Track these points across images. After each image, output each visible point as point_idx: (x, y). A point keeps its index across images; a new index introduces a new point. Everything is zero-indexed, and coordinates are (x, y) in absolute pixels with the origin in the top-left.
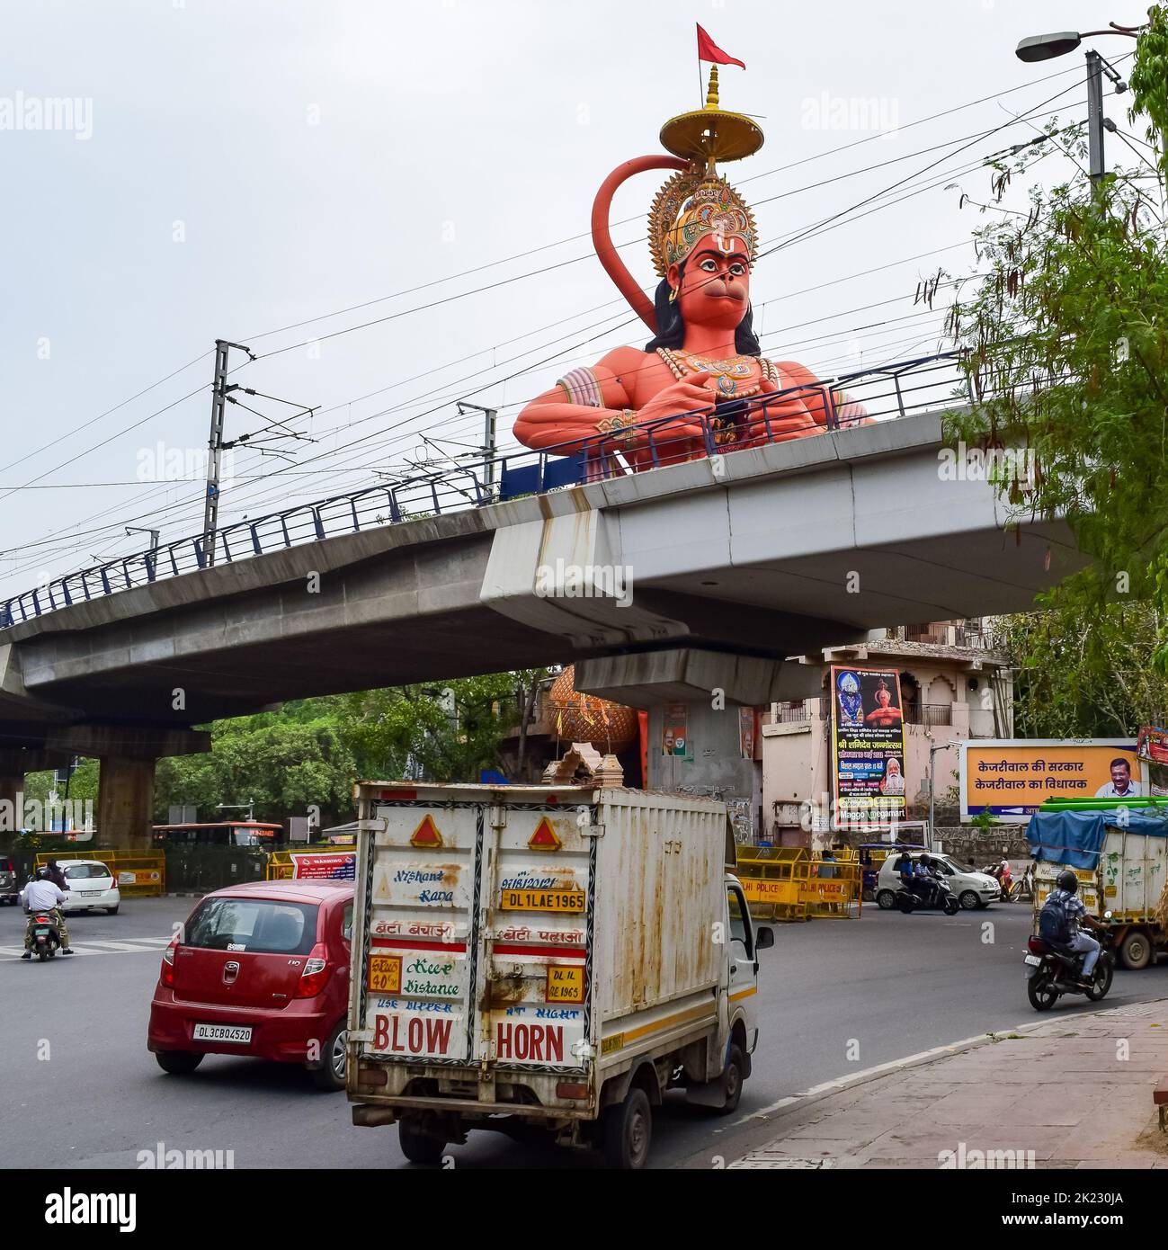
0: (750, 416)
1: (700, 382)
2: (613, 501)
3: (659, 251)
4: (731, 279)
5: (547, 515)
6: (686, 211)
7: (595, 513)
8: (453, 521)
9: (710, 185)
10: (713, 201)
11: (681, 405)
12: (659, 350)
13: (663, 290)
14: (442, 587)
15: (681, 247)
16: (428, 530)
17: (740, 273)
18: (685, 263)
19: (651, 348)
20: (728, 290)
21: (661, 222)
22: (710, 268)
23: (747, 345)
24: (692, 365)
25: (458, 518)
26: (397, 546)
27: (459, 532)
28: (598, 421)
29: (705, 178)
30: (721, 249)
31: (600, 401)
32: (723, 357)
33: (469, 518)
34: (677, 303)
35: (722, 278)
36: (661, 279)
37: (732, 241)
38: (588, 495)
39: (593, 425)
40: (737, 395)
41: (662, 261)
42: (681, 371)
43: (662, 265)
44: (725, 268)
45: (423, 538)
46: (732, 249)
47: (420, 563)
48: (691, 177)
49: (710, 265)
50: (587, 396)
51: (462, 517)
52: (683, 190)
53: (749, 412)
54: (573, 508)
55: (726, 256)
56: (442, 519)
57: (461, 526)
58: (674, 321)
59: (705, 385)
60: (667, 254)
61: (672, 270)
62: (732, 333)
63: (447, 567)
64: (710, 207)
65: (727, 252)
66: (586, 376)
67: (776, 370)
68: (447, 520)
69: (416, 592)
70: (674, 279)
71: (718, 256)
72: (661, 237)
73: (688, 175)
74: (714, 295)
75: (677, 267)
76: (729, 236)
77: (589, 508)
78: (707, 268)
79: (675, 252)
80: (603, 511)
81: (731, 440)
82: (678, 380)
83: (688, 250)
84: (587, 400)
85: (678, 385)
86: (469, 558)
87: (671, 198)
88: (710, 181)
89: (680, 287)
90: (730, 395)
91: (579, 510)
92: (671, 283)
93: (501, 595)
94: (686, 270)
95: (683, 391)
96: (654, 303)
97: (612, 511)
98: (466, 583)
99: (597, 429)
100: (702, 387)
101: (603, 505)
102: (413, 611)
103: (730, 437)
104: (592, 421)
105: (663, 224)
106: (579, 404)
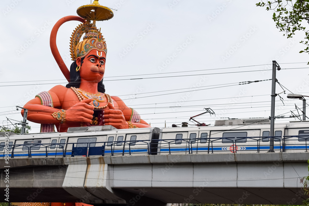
0: (104, 116)
1: (88, 102)
2: (113, 163)
3: (73, 52)
4: (100, 66)
5: (88, 163)
6: (84, 39)
7: (106, 166)
8: (53, 160)
9: (94, 31)
10: (96, 38)
11: (83, 110)
12: (72, 87)
13: (74, 66)
14: (44, 180)
15: (83, 52)
16: (42, 161)
17: (103, 64)
18: (83, 58)
19: (68, 86)
20: (99, 70)
21: (74, 41)
22: (93, 61)
23: (101, 89)
24: (84, 95)
25: (55, 160)
26: (29, 165)
27: (54, 164)
28: (53, 113)
29: (92, 28)
30: (98, 55)
31: (52, 105)
32: (94, 92)
33: (59, 160)
34: (79, 72)
35: (97, 65)
36: (73, 61)
37: (101, 52)
38: (105, 160)
39: (51, 114)
40: (100, 107)
41: (74, 55)
42: (81, 97)
43: (73, 57)
44: (98, 62)
45: (40, 164)
46: (101, 56)
47: (35, 171)
48: (86, 26)
49: (93, 60)
50: (48, 102)
51: (56, 160)
52: (83, 30)
53: (103, 114)
54: (99, 163)
55: (99, 58)
56: (48, 159)
57: (56, 162)
58: (78, 78)
59: (90, 103)
60: (76, 53)
61: (78, 59)
62: (97, 84)
63: (46, 174)
64: (95, 40)
65: (100, 56)
66: (48, 95)
67: (112, 100)
68: (51, 160)
69: (33, 180)
70: (78, 62)
71: (96, 57)
72: (74, 46)
73: (85, 25)
74: (94, 71)
75: (80, 59)
76: (100, 50)
77: (104, 163)
78: (92, 61)
79: (80, 53)
80: (109, 165)
81: (96, 123)
82: (80, 101)
83: (86, 54)
84: (48, 104)
85: (80, 103)
86: (55, 172)
87: (79, 33)
88: (93, 29)
89: (81, 66)
90: (97, 107)
91: (101, 163)
92: (77, 64)
93: (71, 187)
94: (84, 60)
95: (84, 106)
96: (70, 71)
97: (112, 166)
98: (53, 180)
99: (52, 115)
100: (89, 104)
101: (110, 163)
102: (31, 186)
103: (96, 122)
104: (51, 112)
105: (75, 42)
106: (45, 105)
